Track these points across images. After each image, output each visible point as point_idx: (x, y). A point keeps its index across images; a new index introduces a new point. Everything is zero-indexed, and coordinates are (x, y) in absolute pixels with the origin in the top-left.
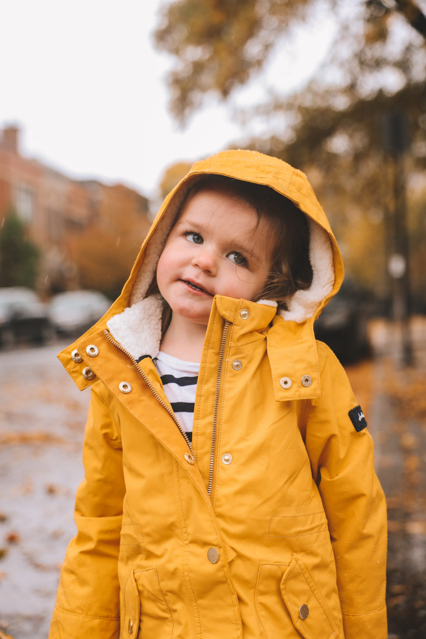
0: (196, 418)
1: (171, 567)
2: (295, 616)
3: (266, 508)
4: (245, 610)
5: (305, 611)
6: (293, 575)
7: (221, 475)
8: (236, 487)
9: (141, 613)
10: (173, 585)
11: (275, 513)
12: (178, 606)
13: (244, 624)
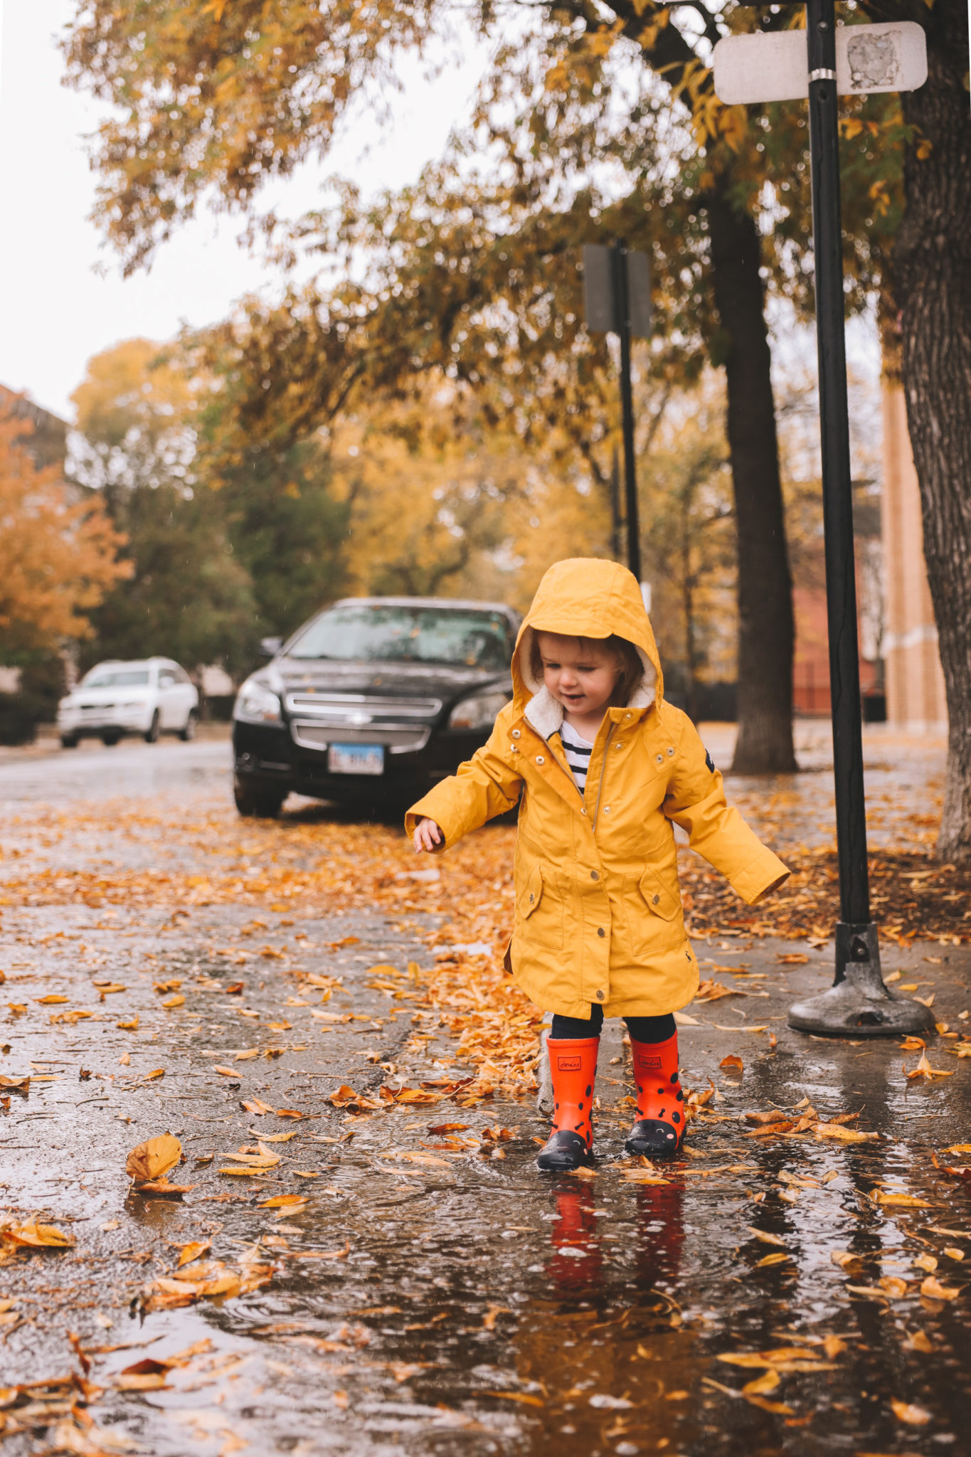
0: (588, 780)
1: (567, 874)
2: (650, 903)
3: (631, 842)
4: (614, 906)
5: (657, 899)
6: (648, 878)
7: (602, 820)
8: (611, 830)
9: (542, 894)
10: (568, 885)
11: (636, 844)
12: (568, 897)
13: (613, 914)
